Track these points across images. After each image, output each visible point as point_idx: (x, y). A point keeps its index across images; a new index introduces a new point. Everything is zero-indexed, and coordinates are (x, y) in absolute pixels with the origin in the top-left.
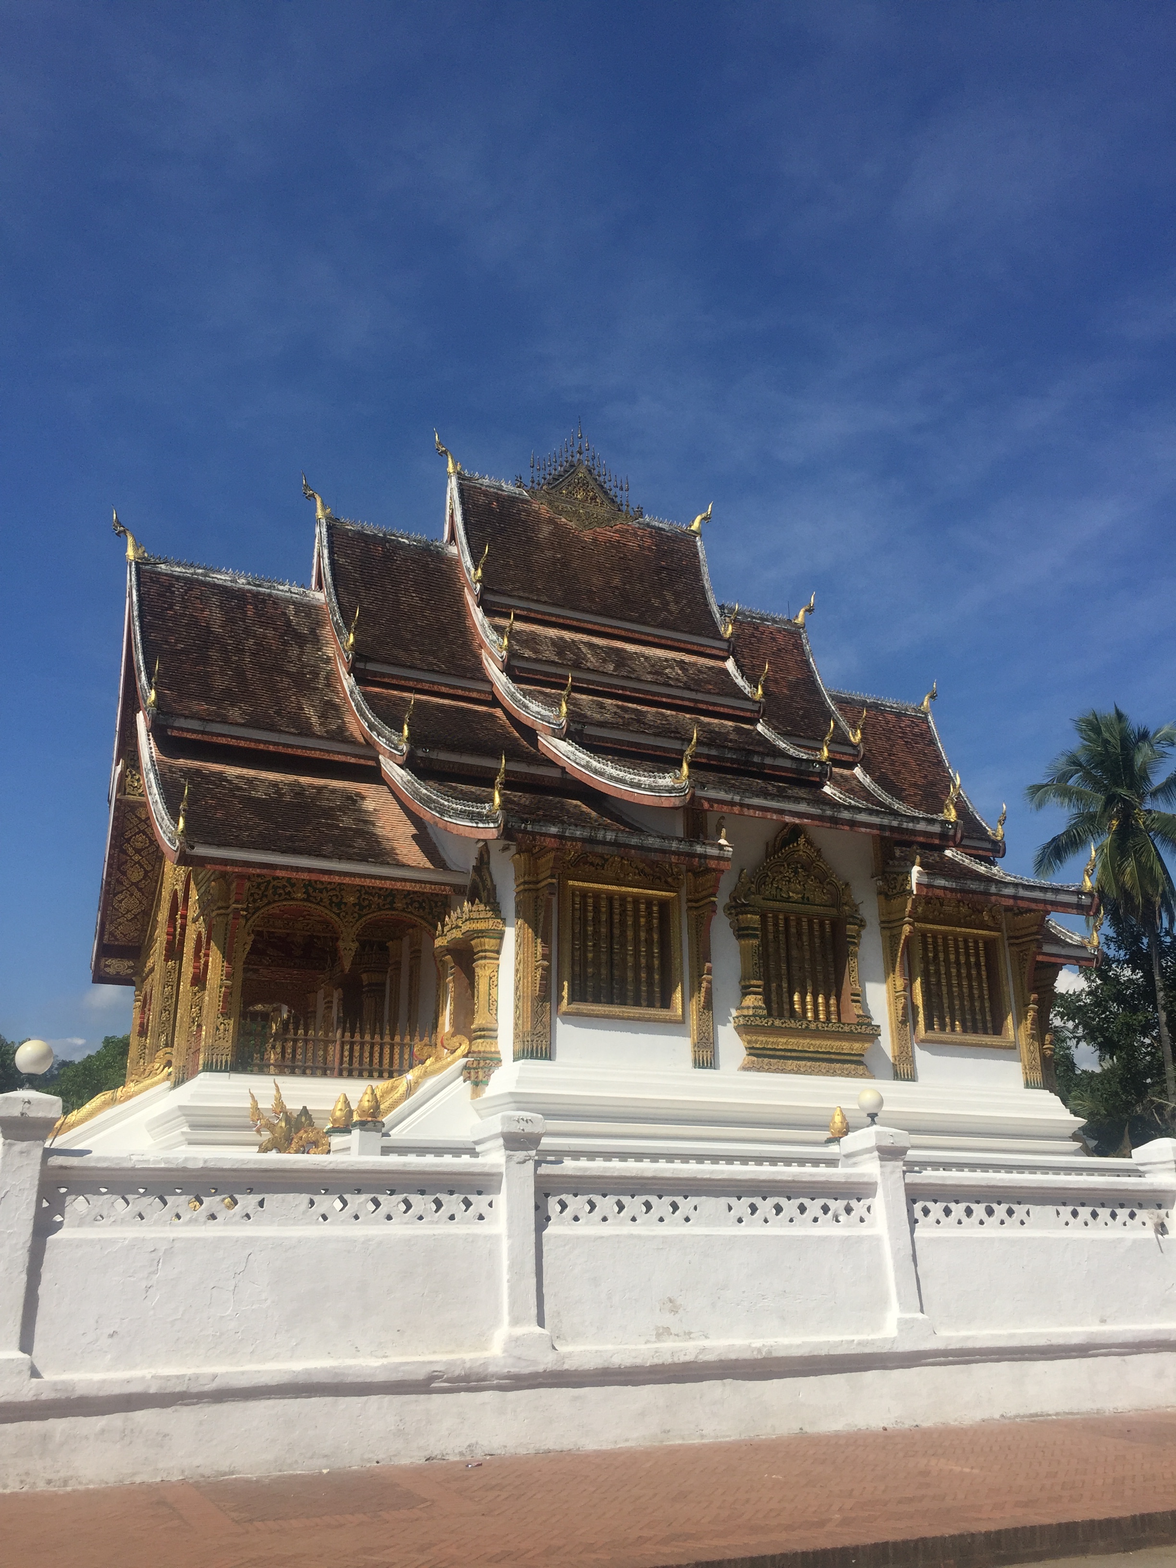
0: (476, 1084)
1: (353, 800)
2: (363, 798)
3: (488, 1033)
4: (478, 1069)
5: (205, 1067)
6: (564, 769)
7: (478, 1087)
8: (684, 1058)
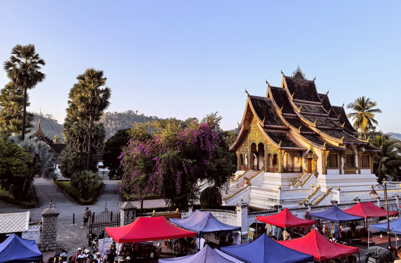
0: (316, 176)
1: (285, 134)
2: (286, 134)
3: (316, 170)
4: (317, 175)
5: (281, 173)
6: (316, 132)
7: (317, 177)
8: (339, 173)
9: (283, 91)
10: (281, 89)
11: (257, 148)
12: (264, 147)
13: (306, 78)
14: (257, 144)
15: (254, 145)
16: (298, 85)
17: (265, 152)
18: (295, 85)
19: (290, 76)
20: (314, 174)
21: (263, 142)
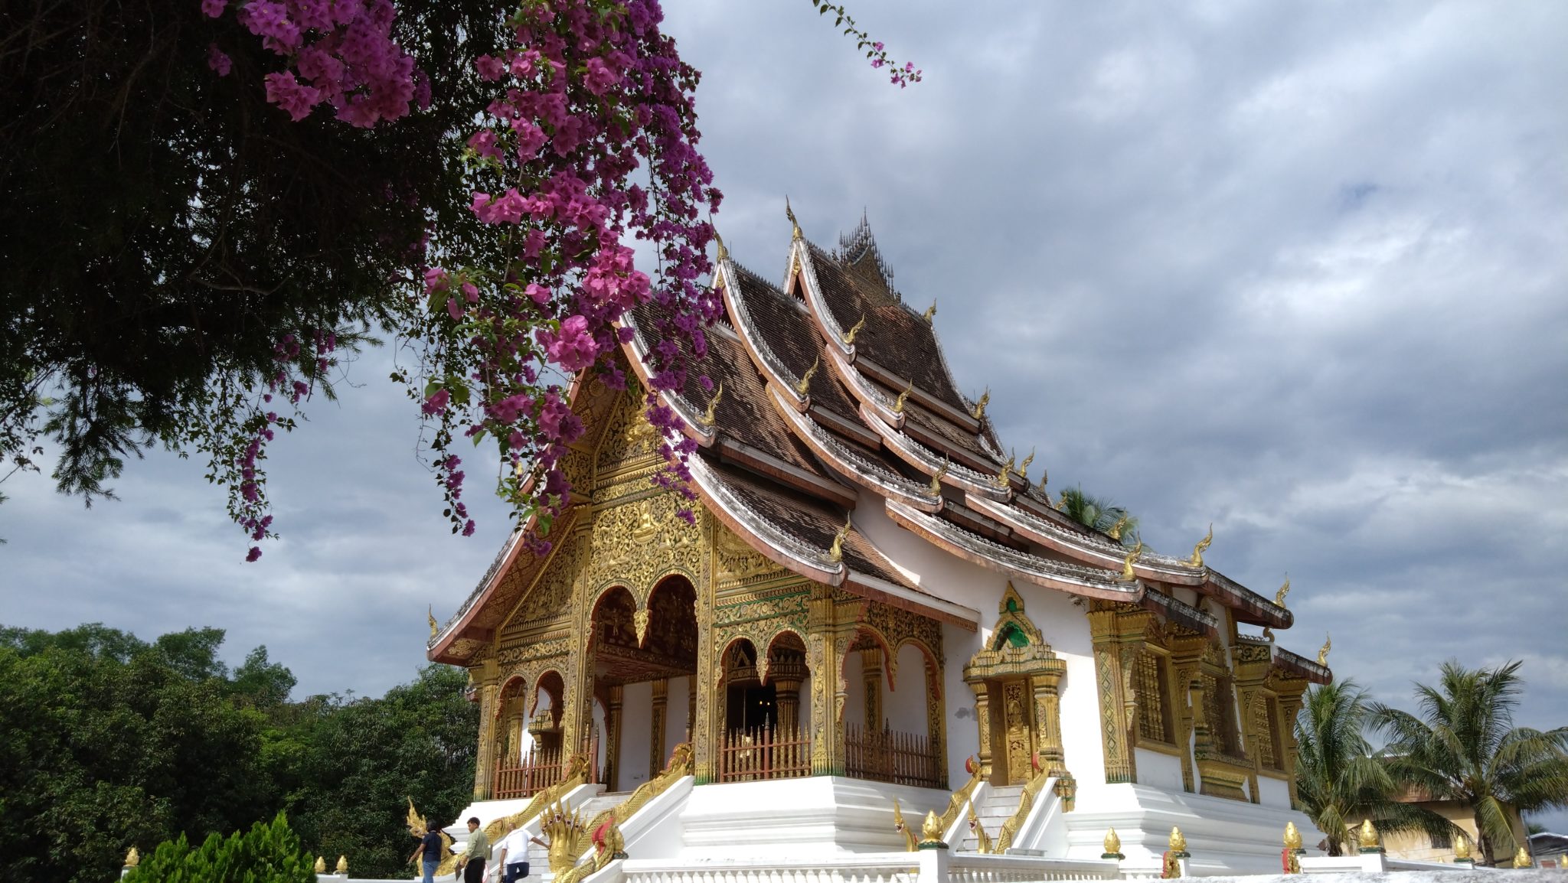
0: (1066, 798)
4: (1065, 788)
5: (829, 771)
6: (1011, 529)
7: (1068, 801)
8: (1181, 784)
9: (798, 313)
10: (786, 297)
11: (641, 620)
12: (699, 604)
13: (896, 291)
14: (641, 592)
15: (615, 602)
16: (863, 301)
17: (703, 636)
18: (854, 301)
19: (829, 253)
20: (1051, 781)
21: (689, 572)
